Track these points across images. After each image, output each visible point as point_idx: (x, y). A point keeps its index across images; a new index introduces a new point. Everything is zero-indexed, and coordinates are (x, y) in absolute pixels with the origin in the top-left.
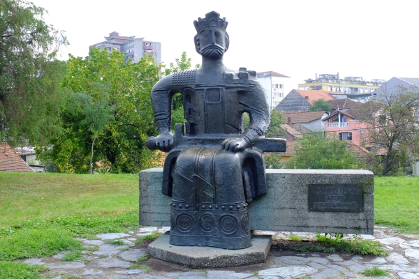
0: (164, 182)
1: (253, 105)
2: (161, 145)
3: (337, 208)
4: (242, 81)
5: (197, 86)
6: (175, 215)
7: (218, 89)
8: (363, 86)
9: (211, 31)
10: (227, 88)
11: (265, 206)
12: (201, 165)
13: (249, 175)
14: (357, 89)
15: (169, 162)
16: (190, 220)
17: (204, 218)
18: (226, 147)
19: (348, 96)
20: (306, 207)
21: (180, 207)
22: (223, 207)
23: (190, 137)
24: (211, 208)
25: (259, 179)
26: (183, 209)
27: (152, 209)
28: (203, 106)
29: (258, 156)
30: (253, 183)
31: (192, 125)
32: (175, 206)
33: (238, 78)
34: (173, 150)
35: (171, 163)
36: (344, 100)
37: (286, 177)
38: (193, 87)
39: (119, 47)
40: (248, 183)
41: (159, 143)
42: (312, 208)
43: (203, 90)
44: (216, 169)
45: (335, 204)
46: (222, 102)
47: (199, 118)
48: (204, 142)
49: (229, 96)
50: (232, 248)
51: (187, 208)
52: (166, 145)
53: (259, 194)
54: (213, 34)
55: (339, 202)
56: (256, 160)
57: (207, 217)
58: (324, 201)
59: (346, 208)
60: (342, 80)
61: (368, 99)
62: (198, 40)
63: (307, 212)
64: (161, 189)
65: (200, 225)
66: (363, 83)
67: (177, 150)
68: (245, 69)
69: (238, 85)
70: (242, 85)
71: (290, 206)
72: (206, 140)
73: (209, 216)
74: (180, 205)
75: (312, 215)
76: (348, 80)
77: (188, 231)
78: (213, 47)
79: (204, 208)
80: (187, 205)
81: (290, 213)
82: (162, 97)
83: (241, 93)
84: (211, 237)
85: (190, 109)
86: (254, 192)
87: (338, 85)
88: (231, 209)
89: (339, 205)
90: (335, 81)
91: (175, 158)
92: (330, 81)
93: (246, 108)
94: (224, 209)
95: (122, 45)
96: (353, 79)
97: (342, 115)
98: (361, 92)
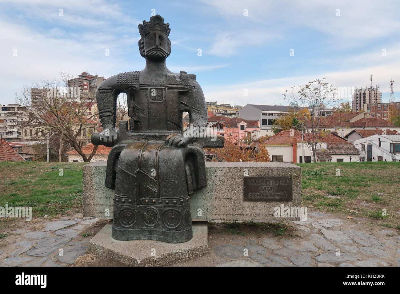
0: (107, 176)
1: (193, 105)
2: (105, 140)
3: (269, 198)
4: (183, 83)
5: (141, 85)
6: (118, 210)
7: (162, 89)
8: (229, 109)
9: (155, 34)
10: (169, 88)
11: (204, 197)
12: (145, 161)
13: (190, 168)
14: (226, 111)
15: (113, 157)
16: (134, 214)
17: (148, 212)
18: (170, 143)
19: (223, 114)
20: (241, 197)
21: (124, 202)
22: (167, 201)
23: (133, 134)
24: (155, 203)
25: (200, 173)
26: (126, 204)
27: (96, 201)
28: (146, 105)
29: (199, 152)
30: (194, 176)
31: (136, 122)
32: (117, 201)
33: (179, 80)
34: (117, 146)
35: (115, 157)
36: (221, 116)
37: (223, 171)
38: (137, 86)
39: (88, 81)
40: (189, 177)
41: (103, 139)
42: (246, 198)
43: (147, 89)
44: (160, 164)
45: (268, 194)
46: (165, 100)
47: (143, 115)
48: (147, 138)
49: (171, 95)
50: (175, 241)
51: (130, 203)
52: (110, 140)
53: (199, 186)
54: (157, 37)
55: (270, 192)
56: (198, 155)
57: (151, 210)
58: (258, 192)
59: (277, 198)
60: (219, 105)
61: (233, 116)
62: (143, 43)
63: (242, 202)
64: (104, 182)
65: (144, 218)
66: (230, 107)
67: (122, 145)
68: (185, 73)
69: (180, 86)
70: (183, 87)
71: (227, 197)
72: (150, 136)
73: (152, 210)
74: (123, 200)
75: (247, 204)
76: (223, 105)
77: (131, 225)
78: (157, 49)
79: (148, 202)
80: (130, 200)
81: (226, 203)
82: (107, 96)
83: (183, 93)
84: (154, 231)
85: (134, 108)
86: (195, 185)
87: (217, 108)
88: (175, 204)
89: (271, 195)
90: (215, 106)
91: (120, 153)
92: (212, 106)
93: (187, 107)
94: (167, 203)
95: (90, 80)
96: (224, 105)
97: (220, 124)
98: (229, 112)
